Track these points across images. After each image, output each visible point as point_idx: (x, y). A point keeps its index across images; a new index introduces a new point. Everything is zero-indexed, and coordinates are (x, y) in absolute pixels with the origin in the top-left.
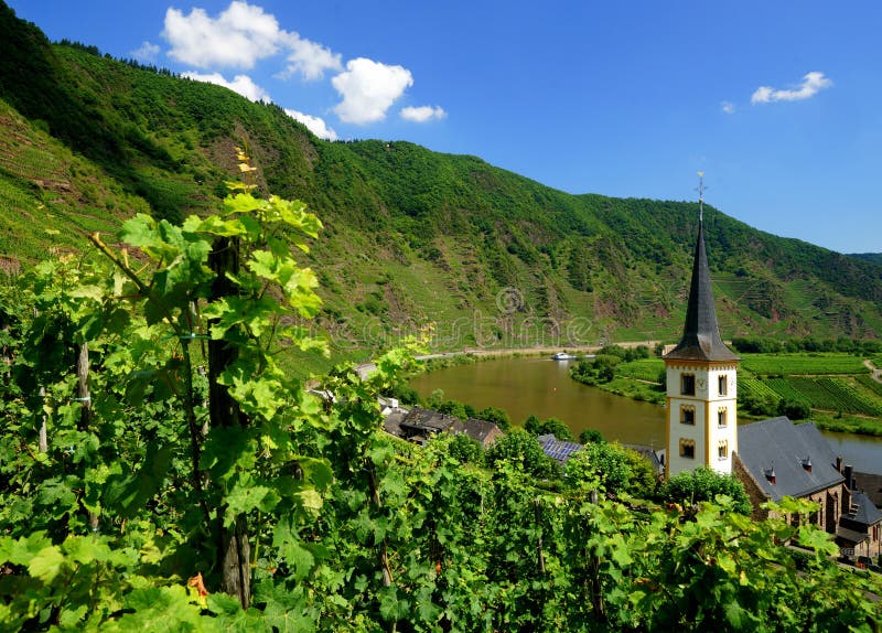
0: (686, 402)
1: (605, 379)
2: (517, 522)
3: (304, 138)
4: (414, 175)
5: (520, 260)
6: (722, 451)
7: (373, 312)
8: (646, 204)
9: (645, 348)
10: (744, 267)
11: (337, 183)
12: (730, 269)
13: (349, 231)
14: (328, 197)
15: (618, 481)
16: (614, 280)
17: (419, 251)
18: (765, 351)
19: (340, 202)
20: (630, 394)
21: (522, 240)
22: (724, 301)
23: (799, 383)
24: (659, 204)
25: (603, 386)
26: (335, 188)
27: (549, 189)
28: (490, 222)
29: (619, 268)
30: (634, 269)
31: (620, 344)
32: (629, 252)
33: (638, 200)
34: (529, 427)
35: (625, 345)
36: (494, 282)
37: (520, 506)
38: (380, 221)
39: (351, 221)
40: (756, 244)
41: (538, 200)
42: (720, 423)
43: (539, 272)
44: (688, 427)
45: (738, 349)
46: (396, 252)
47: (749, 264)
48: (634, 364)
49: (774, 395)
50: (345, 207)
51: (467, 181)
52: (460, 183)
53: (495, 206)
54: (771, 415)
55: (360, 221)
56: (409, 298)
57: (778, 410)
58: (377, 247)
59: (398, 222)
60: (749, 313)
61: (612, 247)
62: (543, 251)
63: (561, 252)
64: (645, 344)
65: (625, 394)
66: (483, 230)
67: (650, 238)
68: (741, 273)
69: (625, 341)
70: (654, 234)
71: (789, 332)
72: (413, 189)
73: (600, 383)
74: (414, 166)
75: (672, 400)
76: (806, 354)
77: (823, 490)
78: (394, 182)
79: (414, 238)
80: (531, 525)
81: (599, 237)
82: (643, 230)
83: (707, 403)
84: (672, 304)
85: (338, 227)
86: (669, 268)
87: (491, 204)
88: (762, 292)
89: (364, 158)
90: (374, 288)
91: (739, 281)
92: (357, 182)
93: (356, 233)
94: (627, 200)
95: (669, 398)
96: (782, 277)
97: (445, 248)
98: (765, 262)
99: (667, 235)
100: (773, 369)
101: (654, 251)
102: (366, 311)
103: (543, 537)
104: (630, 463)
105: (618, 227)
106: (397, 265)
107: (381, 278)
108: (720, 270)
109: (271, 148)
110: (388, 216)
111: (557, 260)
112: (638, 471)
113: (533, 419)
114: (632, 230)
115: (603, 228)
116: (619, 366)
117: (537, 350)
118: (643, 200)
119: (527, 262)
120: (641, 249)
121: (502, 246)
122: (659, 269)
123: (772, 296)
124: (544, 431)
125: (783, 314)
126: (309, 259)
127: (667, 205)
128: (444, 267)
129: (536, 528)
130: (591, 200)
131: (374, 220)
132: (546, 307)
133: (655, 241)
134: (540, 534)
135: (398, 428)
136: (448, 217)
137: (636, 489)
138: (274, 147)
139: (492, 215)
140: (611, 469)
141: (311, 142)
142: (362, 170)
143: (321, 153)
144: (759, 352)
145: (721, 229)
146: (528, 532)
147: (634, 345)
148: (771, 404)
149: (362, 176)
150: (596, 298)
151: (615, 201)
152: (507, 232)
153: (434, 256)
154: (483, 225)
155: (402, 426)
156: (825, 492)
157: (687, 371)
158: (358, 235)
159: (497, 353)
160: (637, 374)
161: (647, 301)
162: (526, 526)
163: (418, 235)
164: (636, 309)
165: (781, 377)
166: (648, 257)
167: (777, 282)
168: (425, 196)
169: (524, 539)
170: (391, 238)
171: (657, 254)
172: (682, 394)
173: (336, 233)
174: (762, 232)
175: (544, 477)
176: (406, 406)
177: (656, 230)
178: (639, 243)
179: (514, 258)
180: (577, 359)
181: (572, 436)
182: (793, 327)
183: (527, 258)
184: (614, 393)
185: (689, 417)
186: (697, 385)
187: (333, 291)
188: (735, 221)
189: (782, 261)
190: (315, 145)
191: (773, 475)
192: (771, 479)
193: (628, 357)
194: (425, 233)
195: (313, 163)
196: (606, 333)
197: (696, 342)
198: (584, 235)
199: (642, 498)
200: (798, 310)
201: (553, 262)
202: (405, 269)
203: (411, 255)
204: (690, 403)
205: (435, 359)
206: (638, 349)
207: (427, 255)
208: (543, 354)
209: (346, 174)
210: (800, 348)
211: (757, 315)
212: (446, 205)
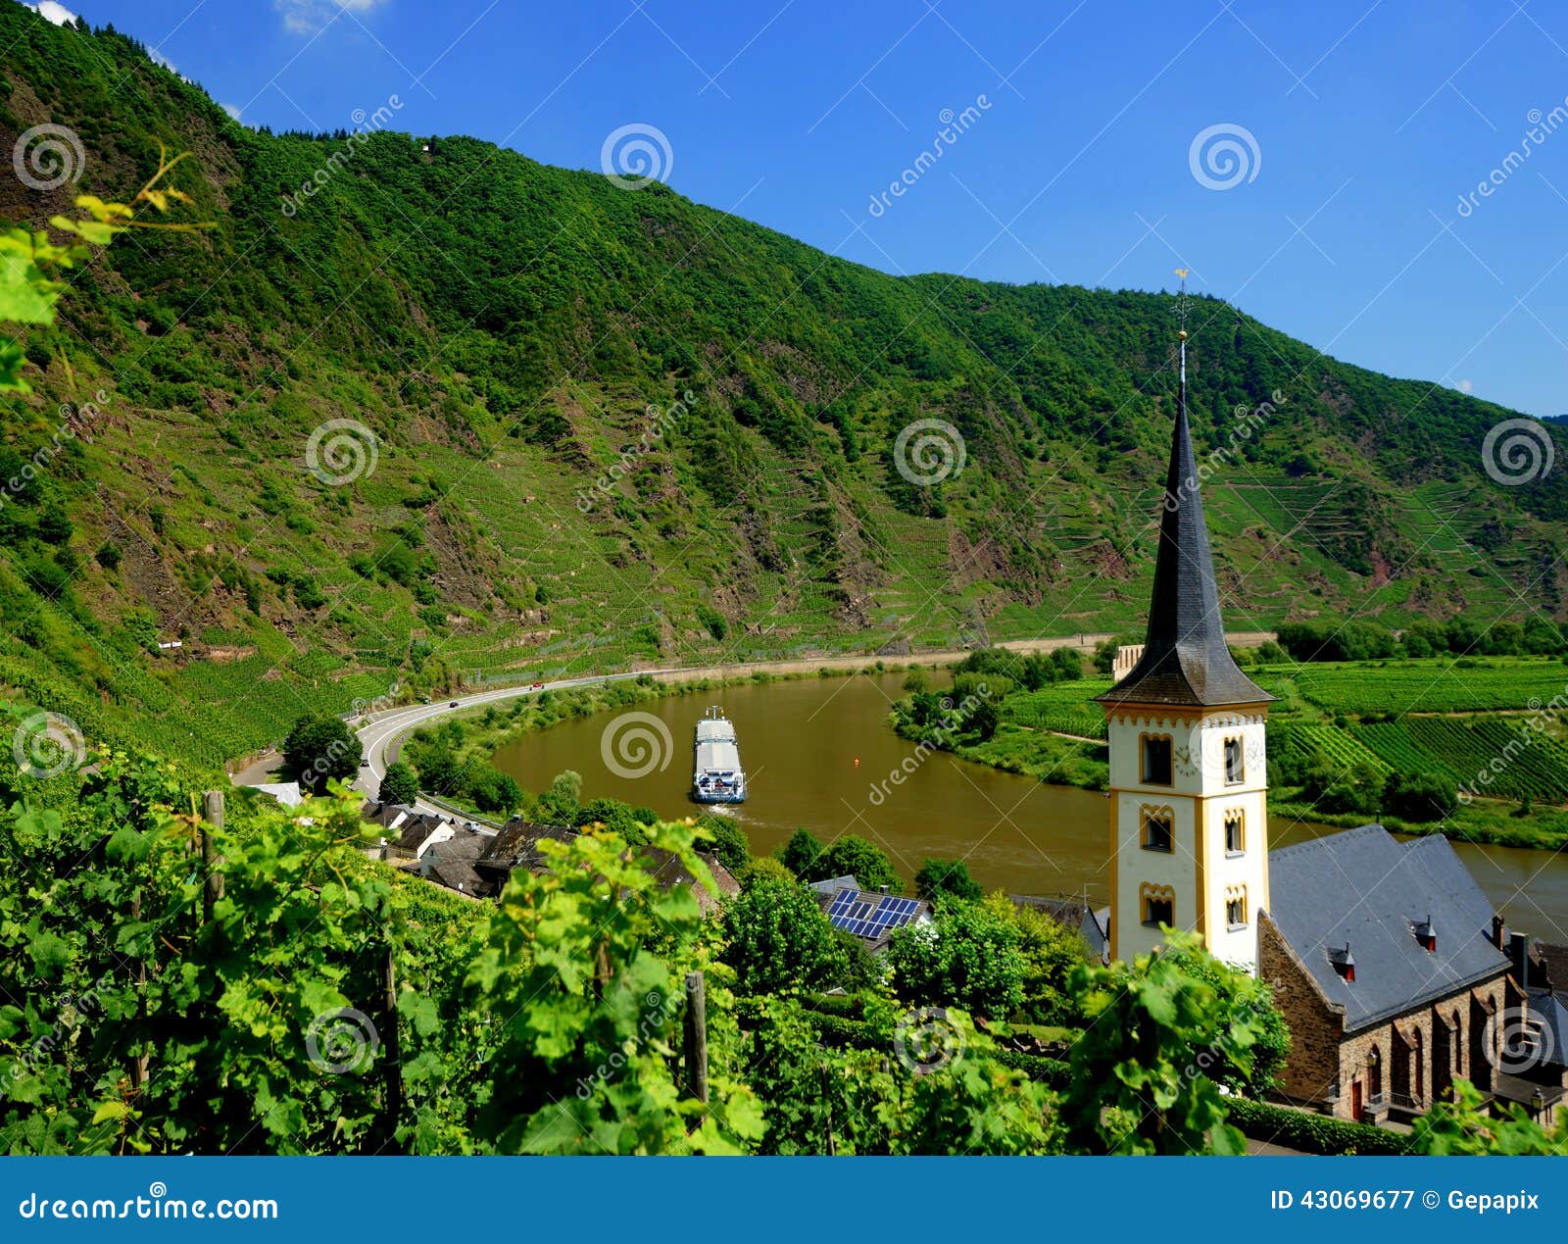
0: (1153, 801)
1: (978, 733)
2: (797, 1096)
3: (203, 125)
4: (494, 225)
5: (766, 442)
6: (1235, 910)
7: (396, 576)
8: (1071, 297)
9: (1074, 654)
10: (1308, 451)
11: (292, 247)
12: (1272, 457)
13: (328, 369)
14: (272, 280)
15: (1000, 989)
16: (997, 487)
17: (511, 421)
18: (1356, 656)
19: (303, 294)
20: (1039, 770)
21: (770, 391)
22: (1260, 535)
23: (1431, 733)
24: (1101, 298)
25: (971, 750)
26: (290, 258)
27: (836, 263)
28: (689, 348)
29: (1009, 458)
30: (1044, 459)
31: (1012, 646)
32: (1031, 417)
33: (1053, 291)
34: (793, 859)
35: (1025, 648)
36: (701, 497)
37: (798, 1072)
38: (410, 343)
39: (332, 342)
40: (1334, 395)
41: (809, 289)
42: (1229, 845)
43: (811, 468)
44: (1157, 858)
45: (1292, 653)
46: (452, 424)
47: (1318, 446)
48: (1047, 694)
49: (1376, 763)
50: (317, 307)
51: (629, 241)
52: (613, 247)
53: (700, 305)
54: (1367, 812)
55: (358, 344)
56: (488, 541)
57: (1382, 800)
58: (402, 410)
59: (455, 344)
60: (1318, 564)
61: (991, 404)
62: (823, 418)
63: (865, 421)
64: (1072, 643)
65: (1026, 769)
66: (673, 365)
67: (1084, 385)
68: (1298, 468)
69: (1026, 637)
70: (1091, 371)
71: (1413, 608)
72: (495, 261)
73: (966, 743)
74: (494, 201)
75: (1122, 797)
76: (1452, 662)
77: (1462, 991)
78: (443, 244)
79: (500, 388)
80: (816, 1099)
81: (959, 380)
82: (1064, 363)
83: (1199, 801)
84: (1136, 546)
85: (299, 358)
86: (1129, 456)
87: (690, 301)
88: (1349, 512)
89: (364, 179)
90: (397, 516)
91: (1294, 485)
92: (346, 243)
93: (346, 375)
94: (1027, 289)
95: (1116, 791)
96: (1395, 475)
97: (578, 411)
98: (1355, 440)
99: (1122, 375)
100: (1370, 699)
101: (1090, 415)
102: (378, 575)
103: (833, 1115)
104: (1029, 944)
105: (1007, 356)
106: (454, 456)
107: (417, 491)
108: (1251, 459)
109: (111, 150)
110: (431, 331)
111: (857, 440)
112: (1050, 961)
113: (802, 839)
114: (1039, 364)
115: (968, 358)
116: (1010, 701)
117: (811, 664)
118: (1063, 288)
119: (783, 445)
120: (1061, 410)
121: (722, 408)
122: (1103, 458)
123: (1370, 522)
124: (830, 867)
125: (1396, 563)
126: (223, 443)
127: (1124, 301)
128: (577, 459)
129: (823, 1103)
130: (938, 287)
131: (392, 340)
132: (832, 557)
133: (1094, 391)
134: (828, 1111)
135: (472, 875)
136: (582, 333)
137: (1046, 1004)
138: (122, 149)
139: (695, 328)
140: (983, 964)
141: (222, 137)
142: (359, 212)
143: (249, 166)
144: (1341, 657)
145: (1251, 359)
146: (813, 1109)
147: (1047, 647)
148: (1367, 785)
149: (360, 226)
150: (953, 532)
151: (999, 291)
152: (732, 371)
153: (549, 432)
154: (671, 352)
155: (479, 869)
156: (1466, 997)
157: (1154, 730)
158: (353, 379)
159: (712, 674)
160: (1053, 719)
161: (1077, 539)
162: (810, 1100)
163: (507, 379)
164: (1049, 558)
165: (1390, 718)
166: (1077, 430)
167: (1383, 486)
168: (525, 279)
169: (808, 1118)
170: (441, 388)
171: (1098, 424)
172: (1144, 782)
173: (294, 374)
174: (1347, 365)
175: (830, 983)
176: (488, 817)
177: (1095, 362)
178: (1056, 396)
179: (751, 435)
180: (909, 687)
181: (898, 879)
182: (1423, 595)
183: (782, 436)
184: (998, 766)
185: (1159, 836)
186: (1177, 764)
187: (291, 525)
188: (1284, 339)
189: (1396, 437)
190: (232, 144)
191: (1350, 961)
192: (1344, 970)
193: (1033, 676)
194: (526, 374)
195: (228, 190)
196: (979, 619)
197: (1174, 662)
198: (921, 377)
199: (1061, 1023)
200: (1434, 553)
201: (848, 446)
202: (476, 466)
203: (491, 430)
204: (1162, 802)
205: (558, 695)
206: (1057, 656)
207: (533, 430)
208: (825, 674)
209: (317, 221)
210: (1438, 647)
211: (1338, 568)
212: (579, 301)
